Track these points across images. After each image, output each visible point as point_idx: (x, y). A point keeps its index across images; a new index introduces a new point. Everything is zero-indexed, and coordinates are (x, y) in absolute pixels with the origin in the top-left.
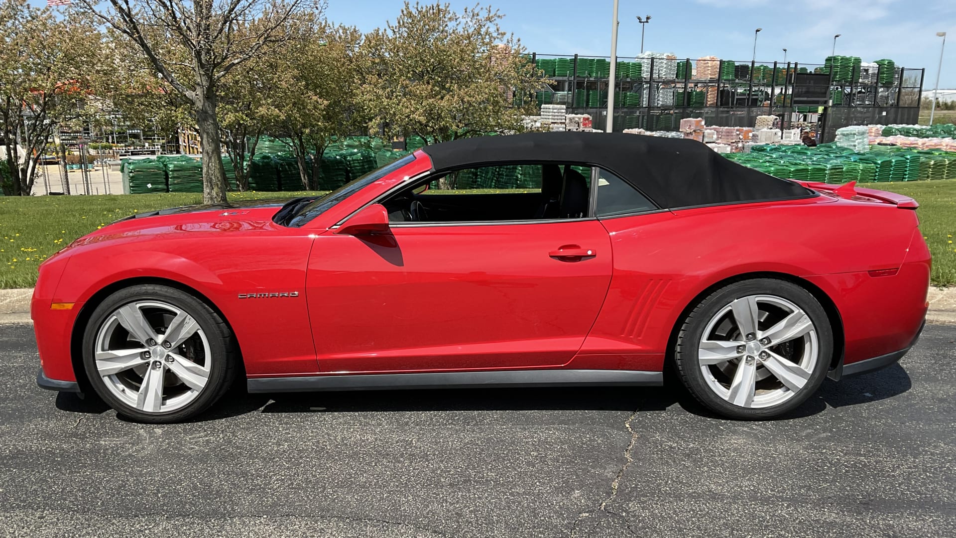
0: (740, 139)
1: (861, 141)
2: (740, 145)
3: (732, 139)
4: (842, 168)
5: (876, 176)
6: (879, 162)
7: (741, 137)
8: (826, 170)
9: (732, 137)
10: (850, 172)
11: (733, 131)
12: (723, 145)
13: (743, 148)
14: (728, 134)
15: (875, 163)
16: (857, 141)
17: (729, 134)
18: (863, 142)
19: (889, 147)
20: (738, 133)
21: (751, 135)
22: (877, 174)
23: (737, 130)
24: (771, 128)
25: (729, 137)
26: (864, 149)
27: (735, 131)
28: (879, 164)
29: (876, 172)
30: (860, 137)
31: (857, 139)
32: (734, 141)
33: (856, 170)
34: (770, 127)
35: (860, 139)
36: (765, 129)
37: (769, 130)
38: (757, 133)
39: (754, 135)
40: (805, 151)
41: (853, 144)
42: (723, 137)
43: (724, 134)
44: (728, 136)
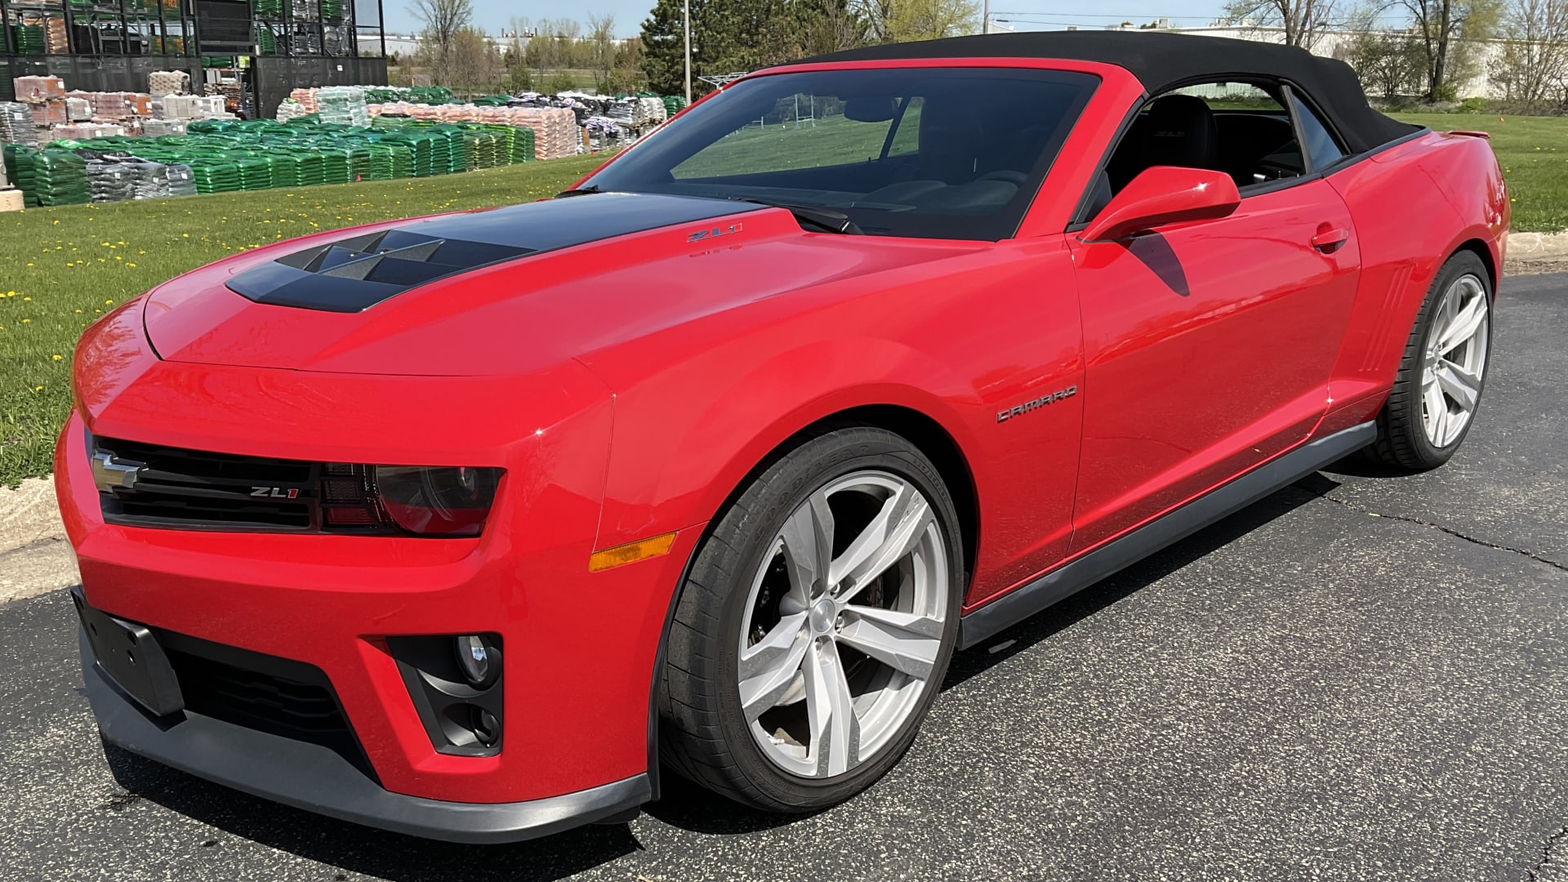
0: (133, 113)
1: (357, 110)
2: (136, 124)
3: (120, 114)
4: (368, 155)
5: (413, 165)
6: (414, 143)
7: (135, 110)
8: (345, 158)
9: (118, 111)
10: (380, 160)
11: (118, 99)
12: (109, 125)
13: (143, 129)
14: (109, 105)
15: (410, 145)
16: (352, 111)
17: (111, 106)
18: (360, 112)
19: (401, 120)
20: (128, 102)
21: (149, 105)
22: (415, 162)
23: (126, 98)
24: (180, 94)
25: (113, 111)
26: (364, 123)
27: (122, 100)
28: (414, 146)
29: (413, 159)
30: (355, 104)
31: (351, 108)
32: (124, 117)
33: (385, 156)
34: (178, 91)
35: (355, 107)
36: (172, 96)
37: (178, 97)
38: (159, 102)
39: (154, 106)
40: (288, 130)
41: (346, 116)
42: (100, 110)
43: (100, 104)
44: (111, 108)
